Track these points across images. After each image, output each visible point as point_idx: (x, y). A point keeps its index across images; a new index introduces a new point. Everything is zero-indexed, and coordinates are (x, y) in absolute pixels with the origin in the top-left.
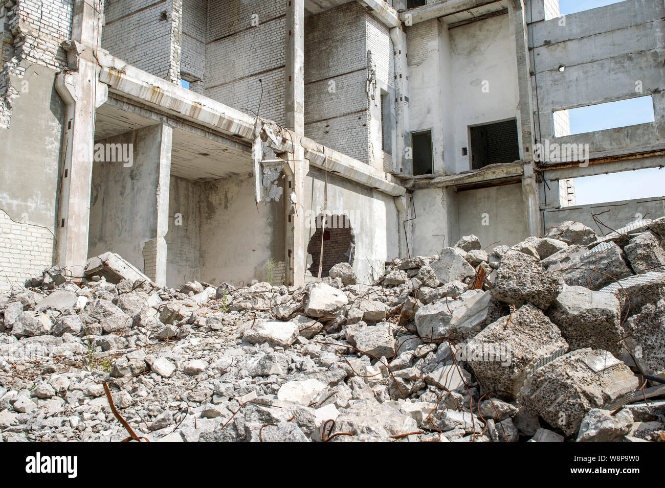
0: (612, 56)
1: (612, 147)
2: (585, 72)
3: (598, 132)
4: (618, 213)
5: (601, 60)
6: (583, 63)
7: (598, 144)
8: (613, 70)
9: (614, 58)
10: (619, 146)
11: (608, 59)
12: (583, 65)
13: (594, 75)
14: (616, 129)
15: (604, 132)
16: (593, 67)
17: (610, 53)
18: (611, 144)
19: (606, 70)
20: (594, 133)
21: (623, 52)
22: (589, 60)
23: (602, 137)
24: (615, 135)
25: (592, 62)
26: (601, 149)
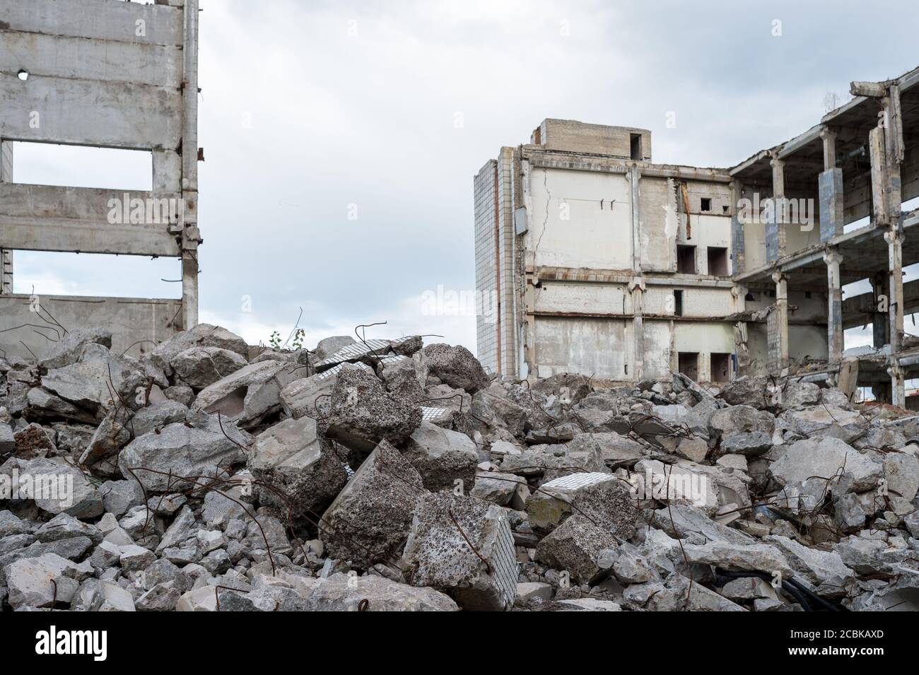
0: (103, 78)
1: (89, 215)
2: (60, 92)
3: (70, 188)
4: (90, 314)
5: (86, 79)
6: (57, 77)
7: (69, 206)
8: (102, 100)
9: (105, 82)
10: (100, 216)
11: (96, 81)
12: (58, 80)
13: (73, 100)
14: (97, 189)
15: (79, 191)
16: (72, 88)
17: (100, 74)
18: (88, 211)
19: (92, 97)
20: (64, 189)
21: (118, 78)
22: (68, 74)
23: (75, 196)
24: (96, 199)
25: (72, 78)
26: (74, 215)
